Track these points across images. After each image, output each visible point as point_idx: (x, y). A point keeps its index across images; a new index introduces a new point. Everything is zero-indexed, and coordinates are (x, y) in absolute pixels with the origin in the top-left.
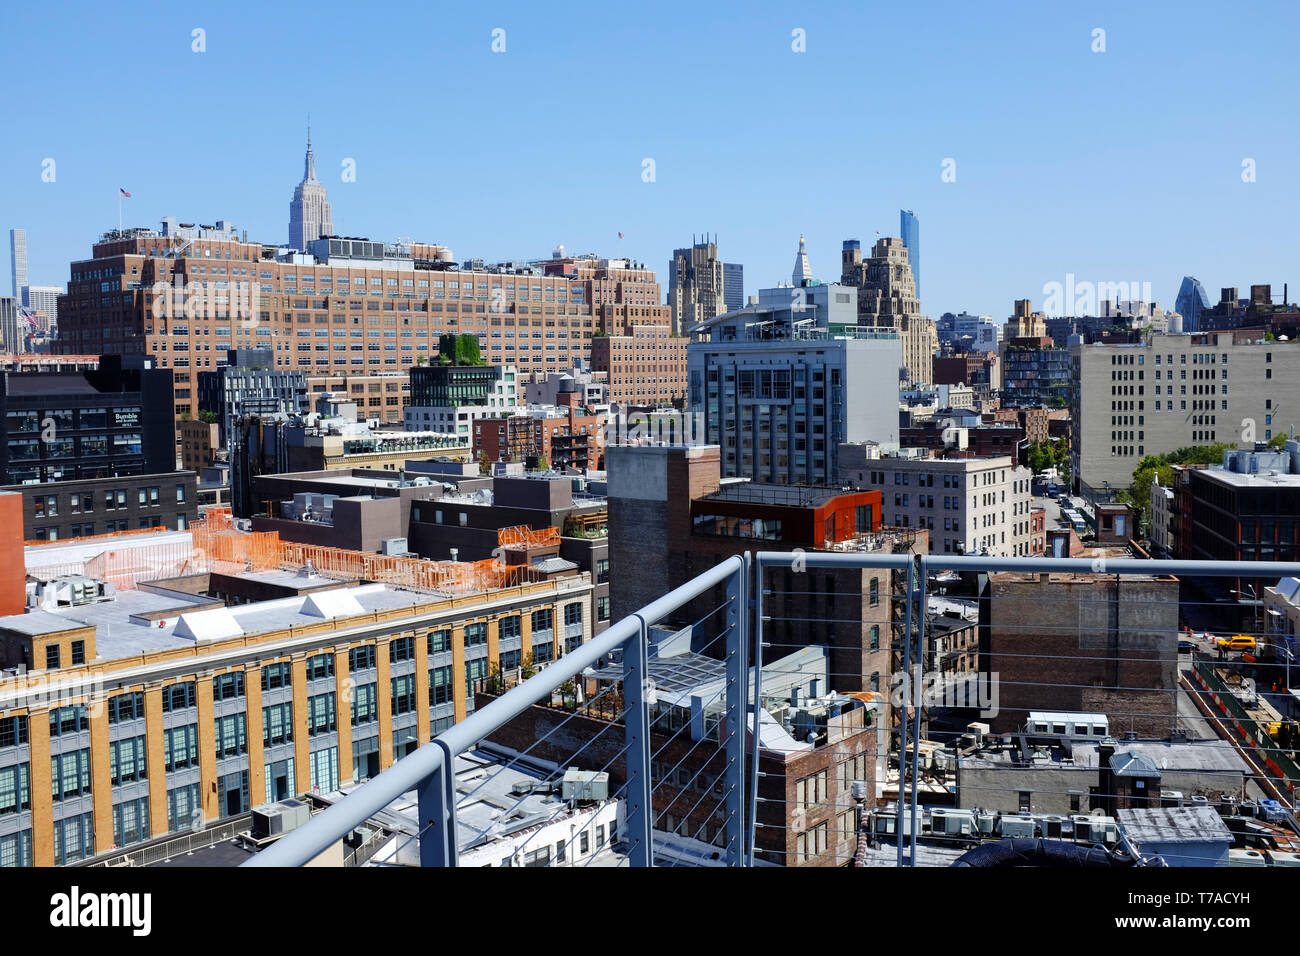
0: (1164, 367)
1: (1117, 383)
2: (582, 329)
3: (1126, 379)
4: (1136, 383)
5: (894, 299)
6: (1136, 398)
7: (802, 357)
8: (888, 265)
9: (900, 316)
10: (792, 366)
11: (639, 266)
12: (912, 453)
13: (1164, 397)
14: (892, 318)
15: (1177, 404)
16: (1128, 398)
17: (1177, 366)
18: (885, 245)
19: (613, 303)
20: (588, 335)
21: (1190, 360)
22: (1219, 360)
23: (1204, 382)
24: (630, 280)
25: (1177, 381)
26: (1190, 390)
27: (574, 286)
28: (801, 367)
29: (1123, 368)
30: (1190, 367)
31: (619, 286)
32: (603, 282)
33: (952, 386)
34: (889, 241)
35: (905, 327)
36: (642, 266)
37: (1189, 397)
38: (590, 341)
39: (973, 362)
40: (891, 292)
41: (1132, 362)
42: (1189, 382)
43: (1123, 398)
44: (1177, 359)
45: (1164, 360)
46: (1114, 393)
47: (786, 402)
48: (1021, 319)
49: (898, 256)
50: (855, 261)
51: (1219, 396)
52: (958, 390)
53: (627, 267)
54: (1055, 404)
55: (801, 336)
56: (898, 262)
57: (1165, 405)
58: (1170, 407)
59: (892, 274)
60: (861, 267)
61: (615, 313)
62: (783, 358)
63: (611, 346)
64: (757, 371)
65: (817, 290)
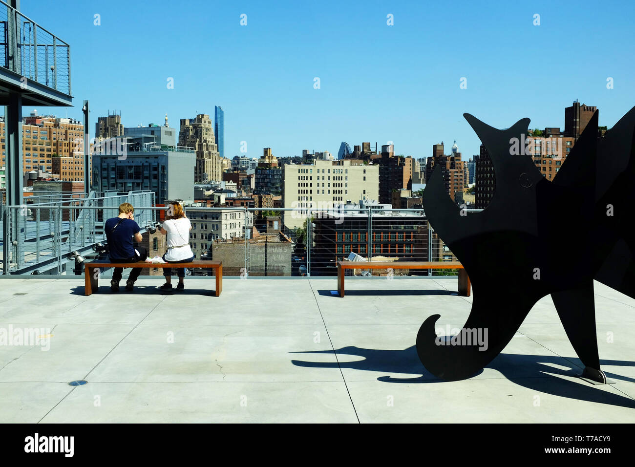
0: (321, 175)
1: (301, 181)
2: (46, 153)
3: (304, 179)
4: (309, 182)
5: (204, 144)
6: (309, 188)
7: (147, 160)
8: (202, 127)
9: (207, 152)
10: (143, 164)
11: (77, 122)
12: (198, 205)
13: (321, 188)
14: (203, 153)
15: (326, 192)
16: (305, 188)
17: (326, 175)
18: (201, 117)
19: (63, 140)
20: (49, 156)
21: (332, 172)
22: (344, 172)
23: (338, 182)
24: (72, 129)
25: (326, 181)
26: (332, 185)
27: (41, 130)
28: (147, 164)
29: (303, 175)
30: (332, 175)
31: (66, 131)
32: (57, 129)
33: (227, 182)
34: (203, 116)
35: (210, 158)
36: (79, 122)
37: (332, 188)
38: (50, 159)
39: (242, 175)
40: (203, 140)
41: (307, 172)
42: (332, 182)
43: (303, 188)
44: (326, 171)
45: (321, 171)
46: (299, 186)
47: (140, 181)
48: (267, 157)
49: (207, 123)
50: (186, 124)
51: (344, 188)
52: (230, 184)
53: (71, 122)
54: (277, 193)
55: (148, 150)
56: (207, 126)
57: (321, 192)
58: (323, 193)
59: (204, 132)
60: (189, 128)
61: (64, 145)
62: (139, 160)
63: (61, 162)
64: (126, 166)
65: (156, 129)
